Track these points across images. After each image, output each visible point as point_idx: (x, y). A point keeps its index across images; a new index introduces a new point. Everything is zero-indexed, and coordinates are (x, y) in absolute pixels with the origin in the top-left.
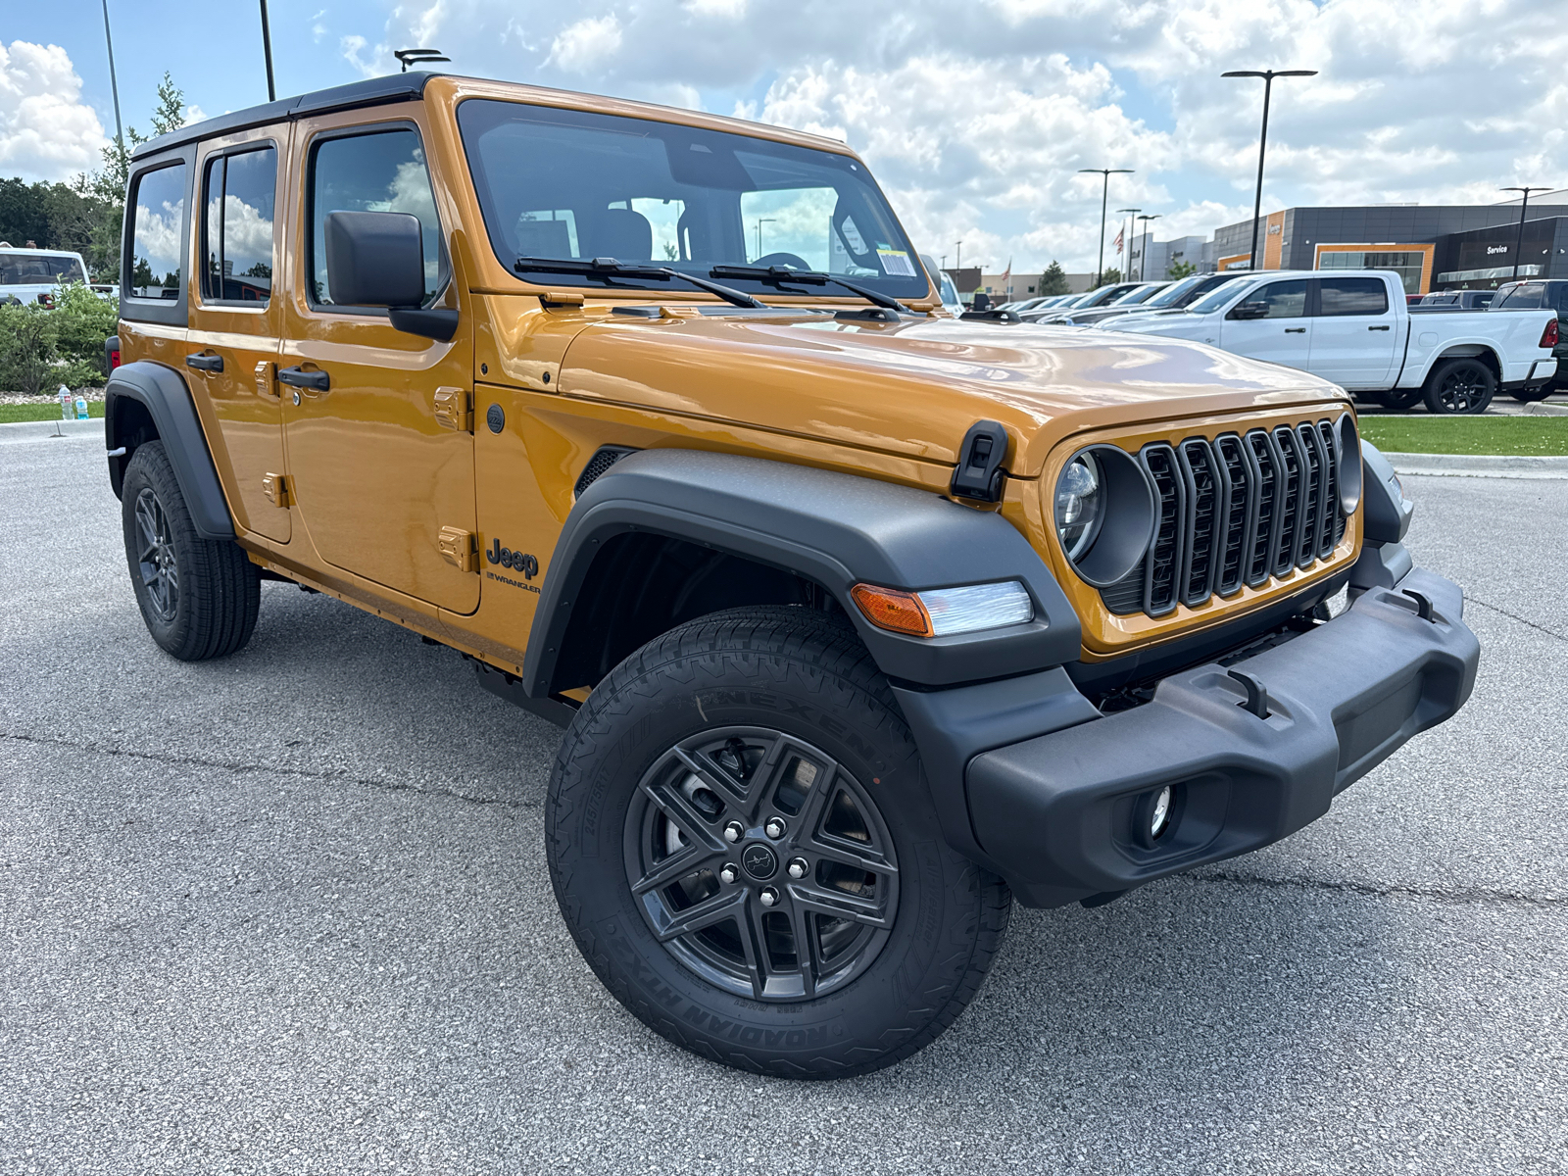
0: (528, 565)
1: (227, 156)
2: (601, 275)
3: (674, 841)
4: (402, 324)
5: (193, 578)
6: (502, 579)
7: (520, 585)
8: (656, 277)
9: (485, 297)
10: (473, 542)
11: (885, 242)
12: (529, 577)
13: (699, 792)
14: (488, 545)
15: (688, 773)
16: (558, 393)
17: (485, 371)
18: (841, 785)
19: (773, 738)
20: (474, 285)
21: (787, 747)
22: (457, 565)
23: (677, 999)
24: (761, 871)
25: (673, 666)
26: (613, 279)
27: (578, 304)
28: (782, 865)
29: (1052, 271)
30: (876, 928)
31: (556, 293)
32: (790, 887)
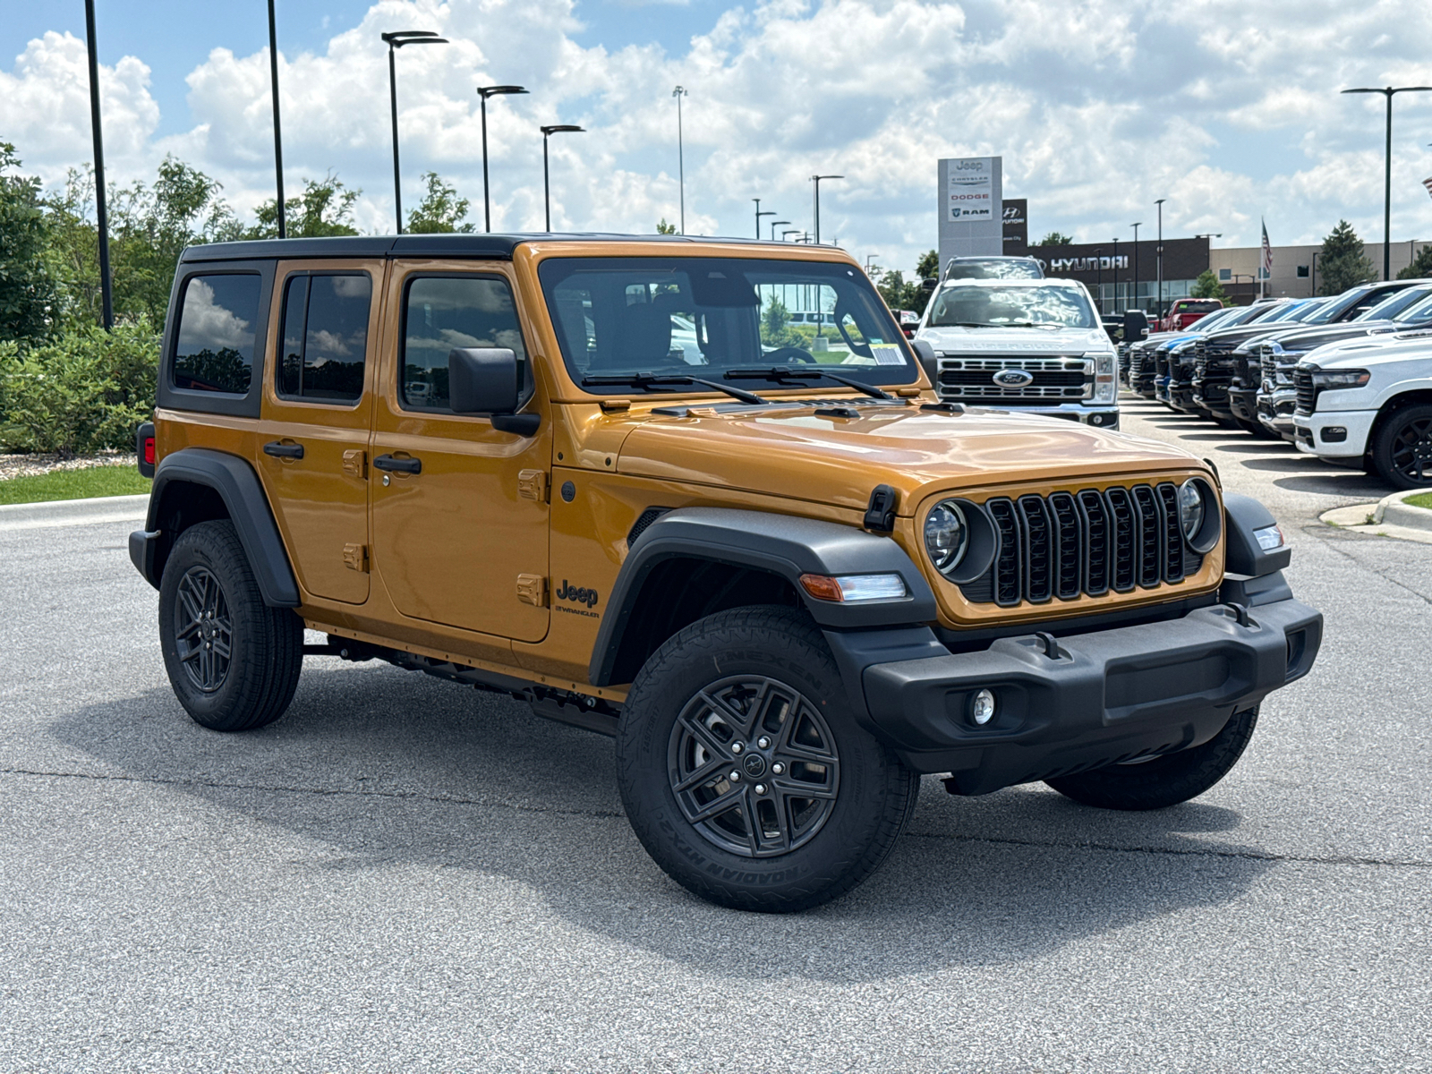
0: (589, 597)
1: (311, 276)
2: (643, 385)
3: (700, 760)
4: (498, 426)
5: (250, 645)
6: (568, 610)
7: (582, 613)
8: (682, 383)
9: (563, 406)
10: (546, 583)
11: (878, 336)
12: (590, 606)
13: (717, 725)
14: (557, 585)
15: (708, 713)
16: (616, 472)
17: (561, 457)
18: (804, 710)
19: (761, 683)
20: (554, 398)
21: (771, 687)
22: (532, 604)
23: (703, 860)
24: (755, 771)
25: (699, 638)
26: (650, 386)
27: (625, 408)
28: (769, 766)
29: (1340, 239)
30: (829, 800)
31: (611, 400)
32: (774, 781)
